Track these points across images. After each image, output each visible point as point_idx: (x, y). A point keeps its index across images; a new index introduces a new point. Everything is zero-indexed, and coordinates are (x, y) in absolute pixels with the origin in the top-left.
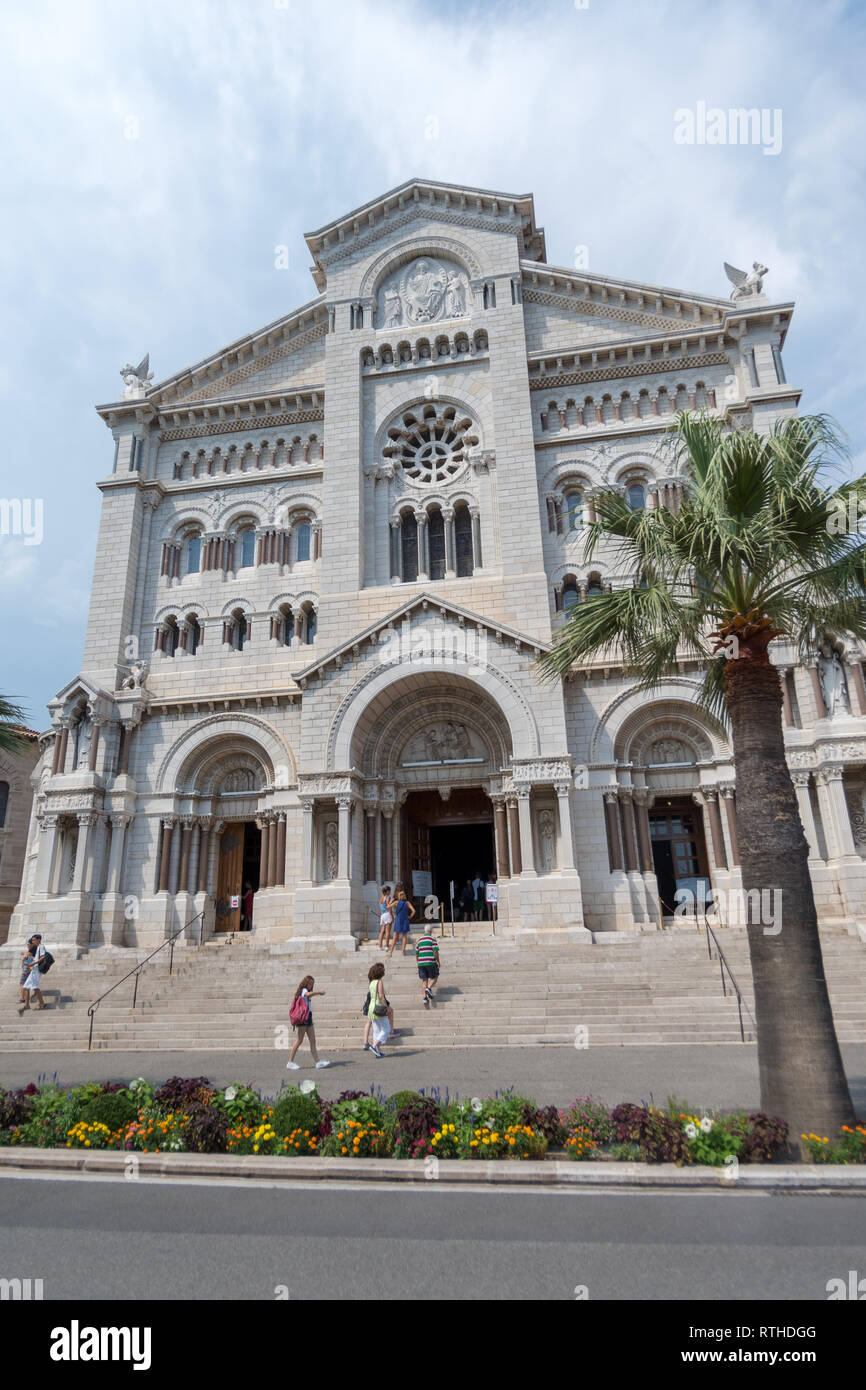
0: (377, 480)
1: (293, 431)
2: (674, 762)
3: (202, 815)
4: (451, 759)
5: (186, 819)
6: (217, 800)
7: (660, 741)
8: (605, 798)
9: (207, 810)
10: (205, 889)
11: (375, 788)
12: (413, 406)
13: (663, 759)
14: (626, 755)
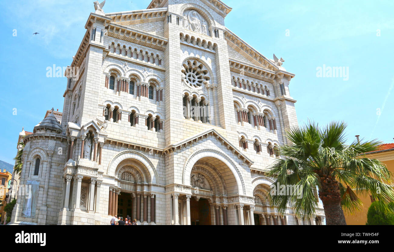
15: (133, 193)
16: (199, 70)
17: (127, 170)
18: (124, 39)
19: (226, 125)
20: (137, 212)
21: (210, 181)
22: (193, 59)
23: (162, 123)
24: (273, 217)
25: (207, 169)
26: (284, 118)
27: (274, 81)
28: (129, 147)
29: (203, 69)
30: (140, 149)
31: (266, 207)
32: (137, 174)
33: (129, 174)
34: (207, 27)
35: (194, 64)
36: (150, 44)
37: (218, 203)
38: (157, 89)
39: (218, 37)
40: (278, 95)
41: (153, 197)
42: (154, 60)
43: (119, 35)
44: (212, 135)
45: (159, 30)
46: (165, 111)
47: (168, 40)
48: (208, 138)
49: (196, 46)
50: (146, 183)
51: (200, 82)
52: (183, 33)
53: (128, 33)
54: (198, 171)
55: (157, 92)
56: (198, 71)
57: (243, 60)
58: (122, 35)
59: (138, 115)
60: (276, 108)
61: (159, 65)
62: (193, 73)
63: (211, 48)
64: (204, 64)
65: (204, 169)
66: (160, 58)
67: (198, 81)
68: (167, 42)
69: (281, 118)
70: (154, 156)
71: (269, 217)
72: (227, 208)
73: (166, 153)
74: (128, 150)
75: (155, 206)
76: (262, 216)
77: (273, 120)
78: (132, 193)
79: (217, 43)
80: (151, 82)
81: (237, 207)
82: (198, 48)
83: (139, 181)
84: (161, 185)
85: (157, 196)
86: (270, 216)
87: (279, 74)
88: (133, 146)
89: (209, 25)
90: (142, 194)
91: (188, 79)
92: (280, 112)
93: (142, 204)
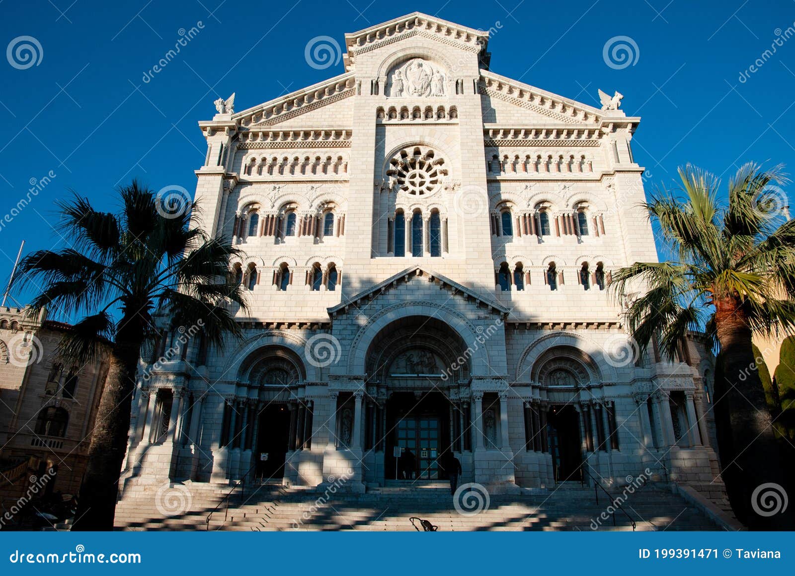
0: (382, 189)
1: (326, 152)
2: (563, 385)
3: (251, 398)
4: (423, 373)
5: (242, 399)
6: (262, 389)
7: (556, 371)
8: (524, 404)
9: (255, 395)
10: (251, 448)
11: (375, 388)
12: (408, 146)
13: (556, 383)
14: (537, 379)
16: (429, 161)
35: (417, 153)
39: (462, 92)
51: (434, 182)
52: (382, 106)
56: (429, 164)
63: (446, 117)
67: (431, 182)
79: (456, 105)
82: (418, 124)
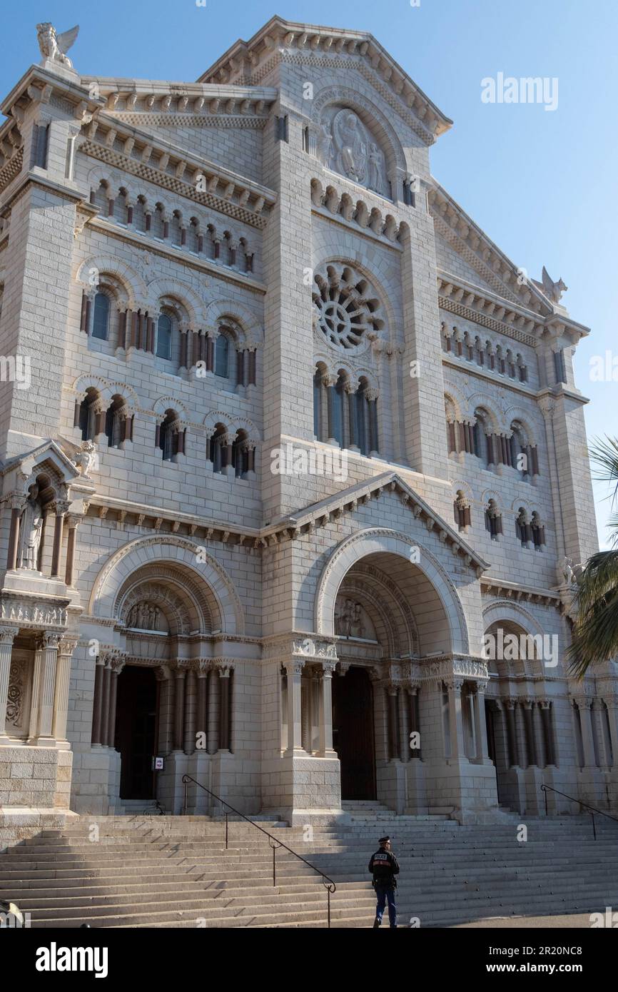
15: (163, 667)
16: (355, 295)
17: (146, 595)
18: (141, 174)
19: (424, 461)
20: (173, 723)
21: (376, 618)
22: (343, 263)
23: (254, 452)
24: (522, 705)
25: (372, 584)
26: (557, 444)
27: (539, 342)
28: (159, 527)
29: (368, 295)
30: (193, 531)
31: (507, 680)
32: (177, 607)
33: (152, 609)
34: (382, 168)
35: (344, 277)
36: (221, 202)
37: (395, 677)
38: (240, 345)
39: (413, 205)
40: (547, 383)
41: (227, 675)
42: (232, 253)
43: (126, 160)
44: (390, 491)
45: (249, 160)
46: (264, 416)
47: (278, 197)
48: (381, 499)
49: (353, 225)
50: (206, 635)
51: (358, 332)
52: (320, 179)
53: (157, 156)
54: (348, 590)
55: (240, 357)
56: (354, 300)
57: (470, 276)
58: (134, 162)
59: (185, 425)
60: (540, 416)
61: (246, 272)
62: (338, 305)
63: (392, 235)
64: (370, 282)
65: (362, 584)
66: (250, 249)
67: (353, 330)
68: (274, 204)
69: (550, 444)
70: (232, 552)
71: (512, 708)
72: (418, 691)
73: (266, 544)
74: (157, 536)
75: (230, 702)
76: (496, 705)
77: (532, 449)
78: (159, 668)
79: (408, 222)
80: (224, 324)
81: (444, 687)
82: (358, 232)
83: (183, 628)
84: (250, 637)
85: (236, 673)
86: (516, 704)
87: (553, 325)
88: (172, 523)
89: (389, 164)
90: (191, 668)
91: (326, 319)
92: (549, 427)
93: (191, 699)
